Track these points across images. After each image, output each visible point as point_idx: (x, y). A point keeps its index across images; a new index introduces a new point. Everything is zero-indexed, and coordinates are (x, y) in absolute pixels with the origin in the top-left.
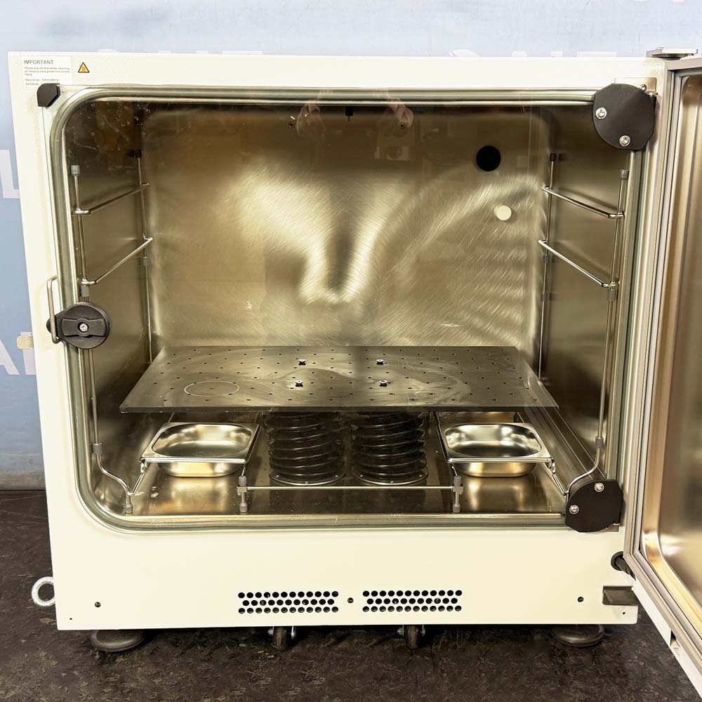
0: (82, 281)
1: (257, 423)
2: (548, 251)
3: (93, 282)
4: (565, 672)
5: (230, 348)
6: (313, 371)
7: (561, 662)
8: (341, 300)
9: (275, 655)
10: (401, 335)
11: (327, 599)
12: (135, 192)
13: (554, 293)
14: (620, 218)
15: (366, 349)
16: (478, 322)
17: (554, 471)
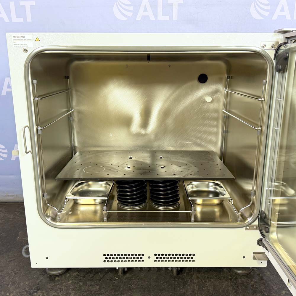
0: (38, 127)
1: (113, 181)
2: (226, 113)
3: (43, 128)
4: (238, 287)
5: (103, 152)
6: (135, 161)
7: (235, 282)
8: (146, 132)
9: (119, 278)
10: (169, 146)
11: (139, 257)
12: (67, 91)
13: (229, 130)
14: (263, 100)
15: (155, 152)
16: (198, 141)
17: (232, 204)
